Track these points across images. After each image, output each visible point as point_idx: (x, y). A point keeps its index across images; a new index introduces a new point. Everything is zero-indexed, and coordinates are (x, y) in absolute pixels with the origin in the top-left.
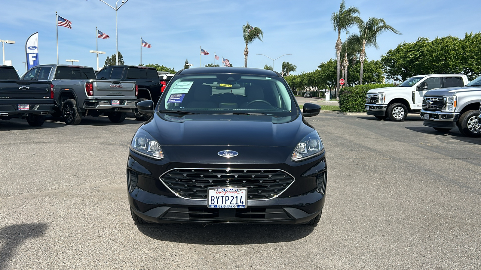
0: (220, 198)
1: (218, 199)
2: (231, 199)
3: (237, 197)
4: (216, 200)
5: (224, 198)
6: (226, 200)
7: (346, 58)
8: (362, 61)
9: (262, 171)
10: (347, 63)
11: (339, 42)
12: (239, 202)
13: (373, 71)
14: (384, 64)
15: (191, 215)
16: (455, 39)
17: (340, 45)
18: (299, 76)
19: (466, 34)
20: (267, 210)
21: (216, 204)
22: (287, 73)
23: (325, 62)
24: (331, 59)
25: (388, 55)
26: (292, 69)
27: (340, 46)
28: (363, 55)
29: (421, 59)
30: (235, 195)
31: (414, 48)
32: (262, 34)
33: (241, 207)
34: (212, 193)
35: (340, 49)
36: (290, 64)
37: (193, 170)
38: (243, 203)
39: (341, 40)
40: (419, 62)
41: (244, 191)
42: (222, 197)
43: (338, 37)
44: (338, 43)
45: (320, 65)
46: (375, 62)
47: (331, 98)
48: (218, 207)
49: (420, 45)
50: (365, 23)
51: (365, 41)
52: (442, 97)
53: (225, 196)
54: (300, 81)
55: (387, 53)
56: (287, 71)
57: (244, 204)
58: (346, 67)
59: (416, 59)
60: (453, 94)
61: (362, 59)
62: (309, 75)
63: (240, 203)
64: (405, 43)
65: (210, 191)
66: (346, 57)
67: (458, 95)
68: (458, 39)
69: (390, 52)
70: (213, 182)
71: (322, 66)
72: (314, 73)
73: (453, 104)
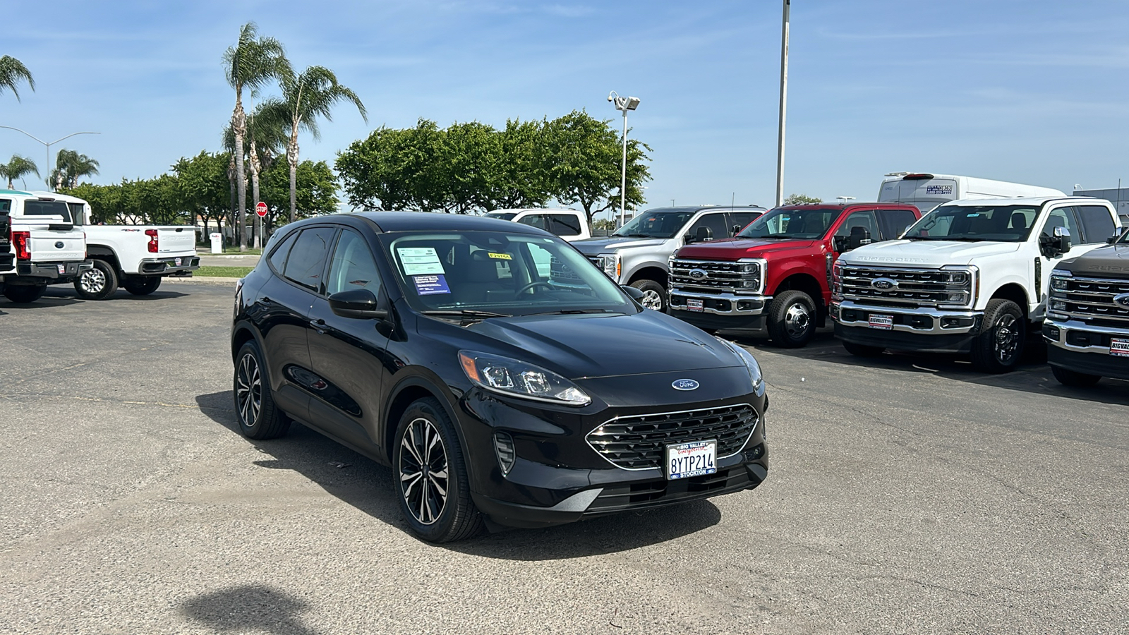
0: (684, 460)
1: (680, 463)
2: (697, 460)
3: (704, 456)
4: (678, 465)
5: (688, 459)
6: (691, 463)
7: (253, 152)
8: (292, 161)
9: (712, 412)
10: (258, 165)
11: (239, 113)
12: (706, 465)
13: (314, 183)
14: (344, 172)
15: (633, 499)
16: (488, 130)
17: (243, 122)
18: (112, 189)
19: (509, 121)
20: (730, 473)
21: (678, 472)
22: (73, 179)
23: (190, 157)
24: (203, 153)
25: (351, 152)
26: (87, 168)
27: (242, 125)
28: (295, 149)
29: (427, 165)
30: (701, 453)
31: (412, 140)
32: (29, 77)
33: (710, 472)
34: (674, 454)
35: (243, 131)
36: (79, 155)
37: (643, 419)
38: (711, 465)
39: (244, 110)
40: (423, 171)
41: (713, 445)
42: (686, 458)
43: (236, 103)
44: (237, 117)
45: (178, 163)
46: (315, 165)
47: (223, 247)
48: (682, 476)
49: (423, 135)
50: (298, 77)
51: (298, 116)
52: (596, 257)
53: (689, 456)
54: (118, 200)
55: (351, 148)
56: (72, 173)
57: (714, 467)
58: (256, 173)
59: (418, 164)
60: (612, 251)
61: (292, 158)
62: (141, 186)
63: (709, 465)
64: (385, 128)
65: (671, 451)
66: (254, 150)
67: (621, 253)
68: (494, 130)
69: (355, 146)
70: (672, 435)
71: (182, 167)
72: (157, 184)
73: (615, 269)
